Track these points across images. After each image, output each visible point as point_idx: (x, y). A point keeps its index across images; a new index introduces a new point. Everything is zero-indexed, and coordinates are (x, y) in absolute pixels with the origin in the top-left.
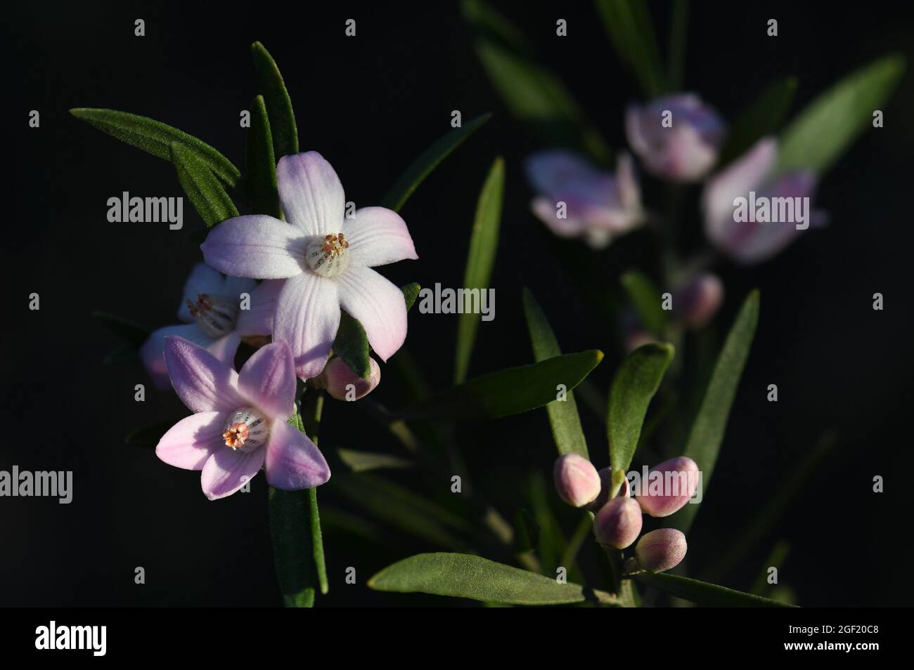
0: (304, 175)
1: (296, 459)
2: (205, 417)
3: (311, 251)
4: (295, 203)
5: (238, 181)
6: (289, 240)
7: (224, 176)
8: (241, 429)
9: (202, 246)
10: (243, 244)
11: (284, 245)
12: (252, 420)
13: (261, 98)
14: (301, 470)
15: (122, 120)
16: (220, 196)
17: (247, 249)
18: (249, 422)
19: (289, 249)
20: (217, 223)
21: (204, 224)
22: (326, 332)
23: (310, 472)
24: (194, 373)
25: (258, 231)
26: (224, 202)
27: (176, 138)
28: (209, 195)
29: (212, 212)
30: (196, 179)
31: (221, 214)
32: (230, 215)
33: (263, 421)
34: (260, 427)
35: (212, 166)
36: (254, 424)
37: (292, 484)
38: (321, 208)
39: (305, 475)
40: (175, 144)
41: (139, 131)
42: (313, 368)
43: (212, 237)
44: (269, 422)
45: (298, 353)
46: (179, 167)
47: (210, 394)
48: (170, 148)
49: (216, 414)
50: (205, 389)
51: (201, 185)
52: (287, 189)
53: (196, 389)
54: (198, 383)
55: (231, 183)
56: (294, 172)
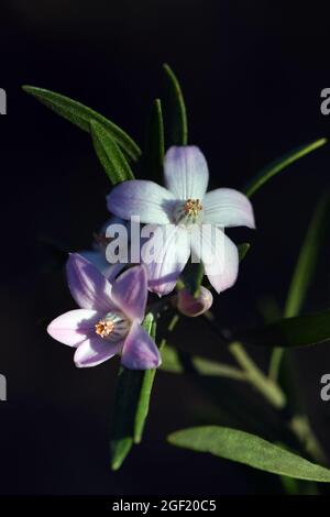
0: (183, 160)
1: (140, 348)
2: (87, 313)
3: (178, 209)
4: (173, 177)
5: (140, 158)
6: (164, 200)
7: (130, 153)
8: (108, 324)
9: (108, 197)
10: (133, 198)
11: (160, 202)
12: (118, 319)
13: (159, 101)
14: (142, 356)
15: (60, 100)
16: (122, 164)
17: (135, 202)
18: (115, 321)
19: (162, 206)
20: (119, 183)
21: (110, 182)
22: (178, 265)
23: (148, 359)
24: (84, 282)
25: (145, 191)
26: (125, 169)
27: (93, 117)
28: (114, 162)
29: (116, 174)
30: (107, 148)
31: (122, 177)
32: (129, 179)
33: (126, 321)
34: (123, 325)
35: (122, 144)
36: (119, 323)
37: (135, 366)
38: (190, 182)
39: (144, 360)
40: (93, 122)
41: (72, 110)
42: (166, 288)
43: (115, 191)
44: (130, 323)
45: (157, 277)
46: (95, 138)
47: (92, 297)
48: (89, 124)
49: (94, 312)
50: (90, 294)
51: (110, 154)
52: (170, 167)
53: (84, 293)
54: (85, 289)
55: (135, 158)
56: (177, 157)
